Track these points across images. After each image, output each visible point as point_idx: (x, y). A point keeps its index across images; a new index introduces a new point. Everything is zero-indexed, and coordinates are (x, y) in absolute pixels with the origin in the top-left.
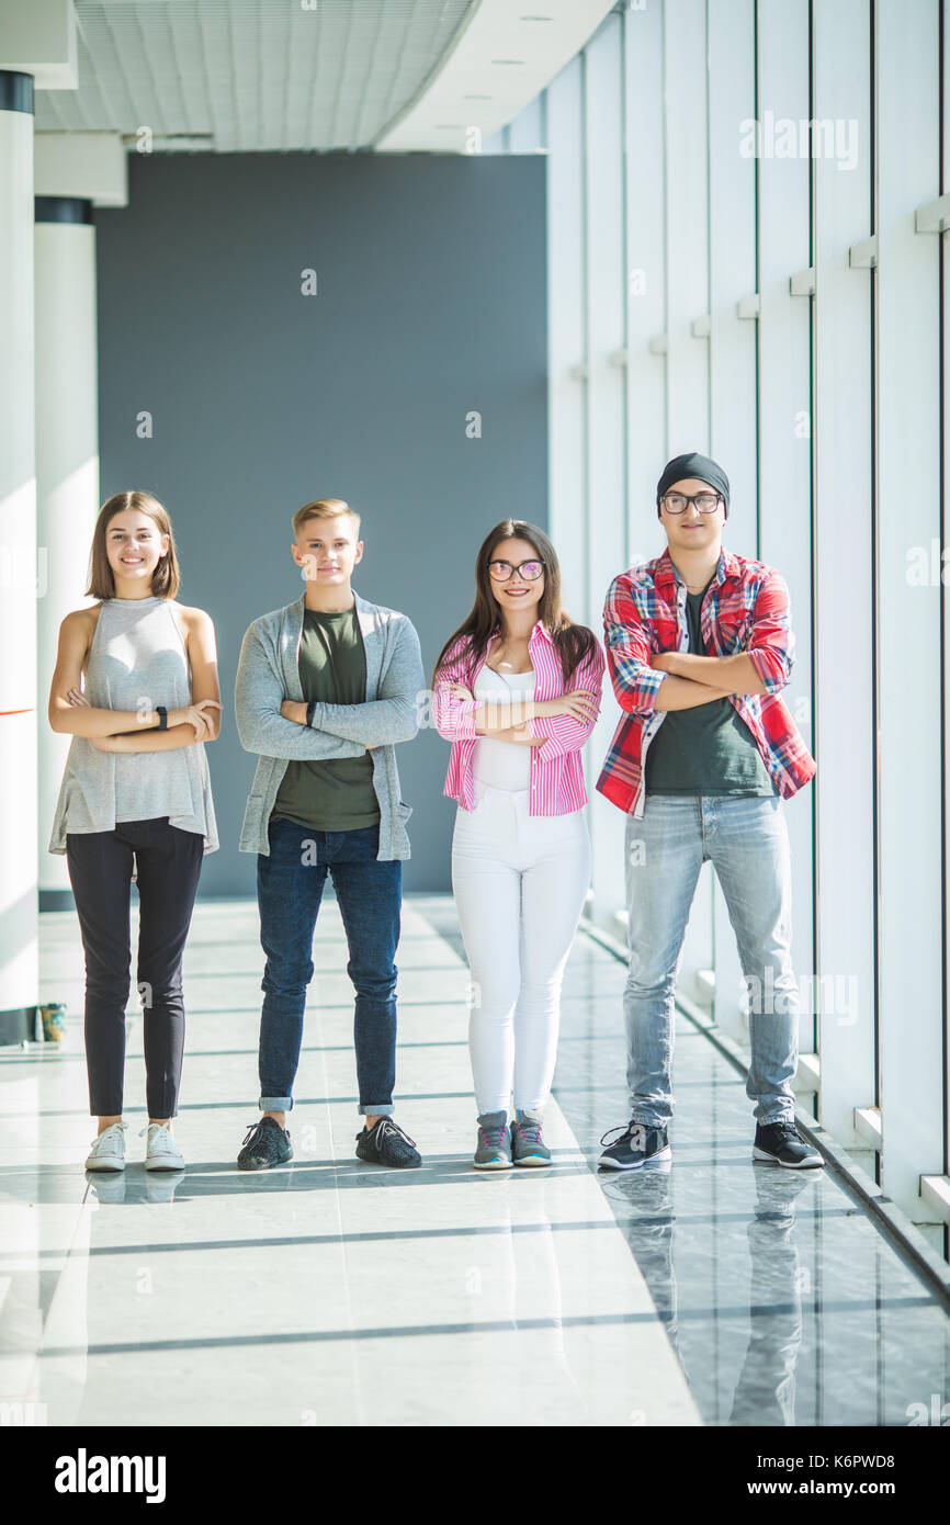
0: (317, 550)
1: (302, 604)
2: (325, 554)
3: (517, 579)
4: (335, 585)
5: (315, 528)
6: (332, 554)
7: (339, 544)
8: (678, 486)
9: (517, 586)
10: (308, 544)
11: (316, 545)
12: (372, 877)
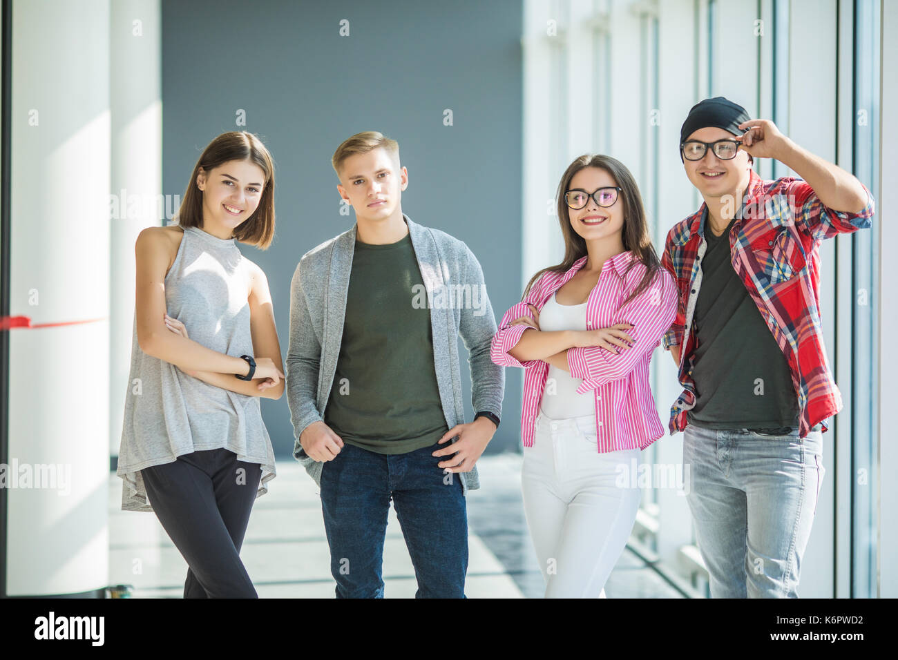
0: (360, 187)
1: (353, 237)
2: (370, 188)
3: (592, 205)
4: (385, 218)
5: (356, 164)
6: (377, 186)
7: (381, 175)
8: (695, 135)
9: (593, 213)
10: (351, 182)
11: (359, 182)
12: (436, 503)
